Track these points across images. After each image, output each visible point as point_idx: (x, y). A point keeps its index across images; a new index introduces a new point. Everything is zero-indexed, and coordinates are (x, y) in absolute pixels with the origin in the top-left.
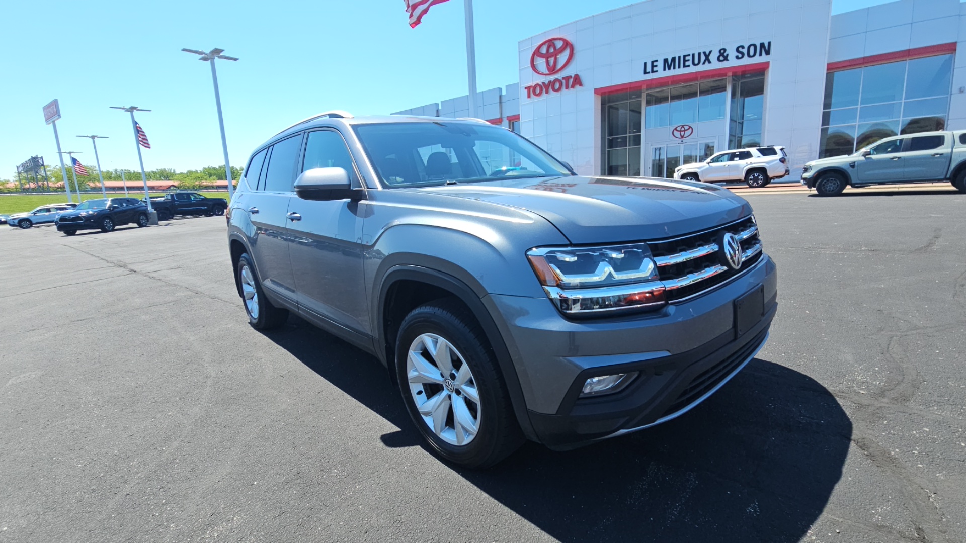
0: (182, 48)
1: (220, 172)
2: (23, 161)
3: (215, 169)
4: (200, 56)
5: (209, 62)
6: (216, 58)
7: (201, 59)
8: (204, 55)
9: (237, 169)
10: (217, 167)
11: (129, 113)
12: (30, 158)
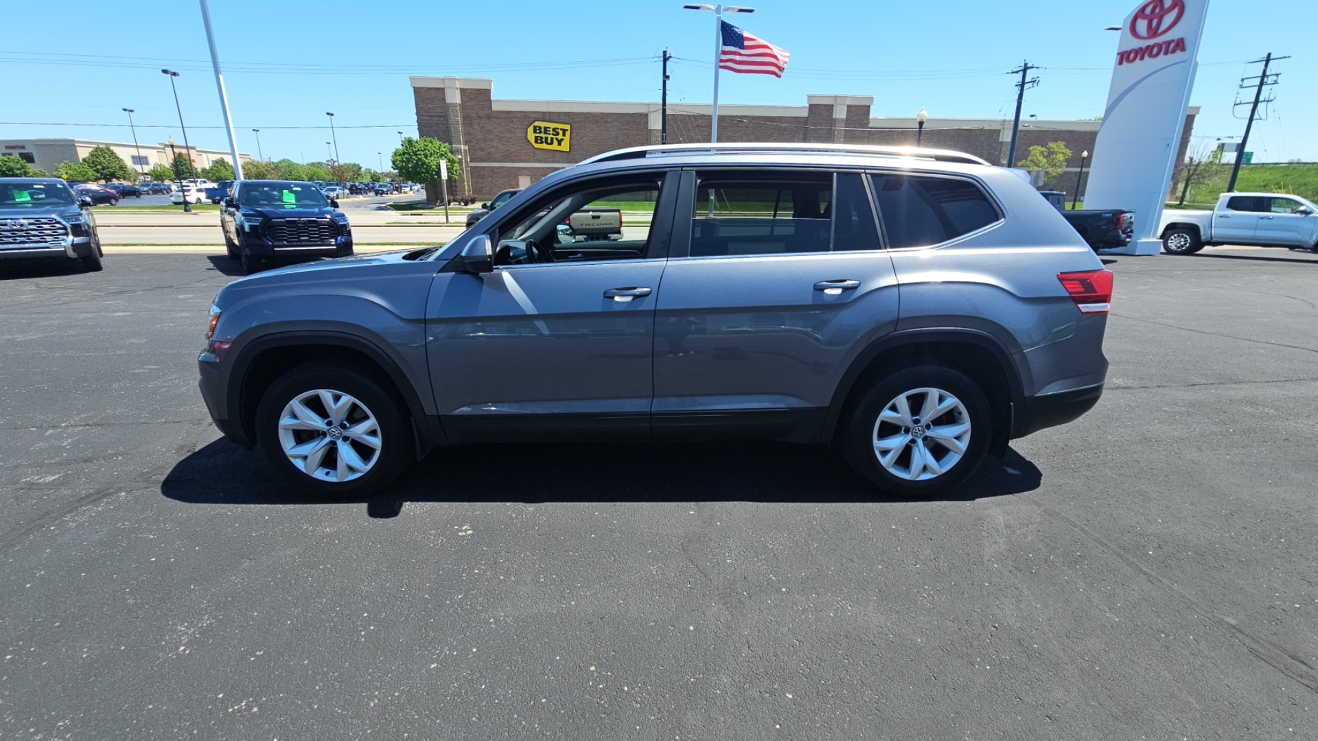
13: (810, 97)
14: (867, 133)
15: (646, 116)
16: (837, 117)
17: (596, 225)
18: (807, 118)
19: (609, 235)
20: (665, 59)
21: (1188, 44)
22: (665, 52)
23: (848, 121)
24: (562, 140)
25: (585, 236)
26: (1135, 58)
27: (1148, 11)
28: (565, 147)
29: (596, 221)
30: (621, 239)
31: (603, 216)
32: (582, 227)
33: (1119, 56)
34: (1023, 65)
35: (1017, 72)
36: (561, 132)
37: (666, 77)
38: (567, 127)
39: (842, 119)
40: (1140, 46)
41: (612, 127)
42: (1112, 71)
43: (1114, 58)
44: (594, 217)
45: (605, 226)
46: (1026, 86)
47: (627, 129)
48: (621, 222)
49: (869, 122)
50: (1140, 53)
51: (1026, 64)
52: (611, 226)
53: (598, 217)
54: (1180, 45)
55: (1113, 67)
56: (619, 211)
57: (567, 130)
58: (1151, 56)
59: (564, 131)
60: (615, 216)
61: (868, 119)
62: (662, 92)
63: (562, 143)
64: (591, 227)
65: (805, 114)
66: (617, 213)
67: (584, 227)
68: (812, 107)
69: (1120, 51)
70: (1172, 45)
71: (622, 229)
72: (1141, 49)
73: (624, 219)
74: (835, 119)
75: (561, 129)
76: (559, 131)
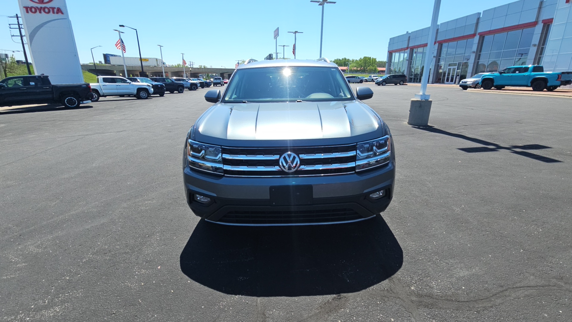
0: (310, 1)
1: (342, 62)
2: (266, 56)
3: (340, 60)
4: (319, 3)
5: (322, 6)
6: (325, 3)
7: (319, 5)
8: (320, 3)
9: (350, 61)
10: (341, 59)
11: (294, 34)
12: (269, 54)
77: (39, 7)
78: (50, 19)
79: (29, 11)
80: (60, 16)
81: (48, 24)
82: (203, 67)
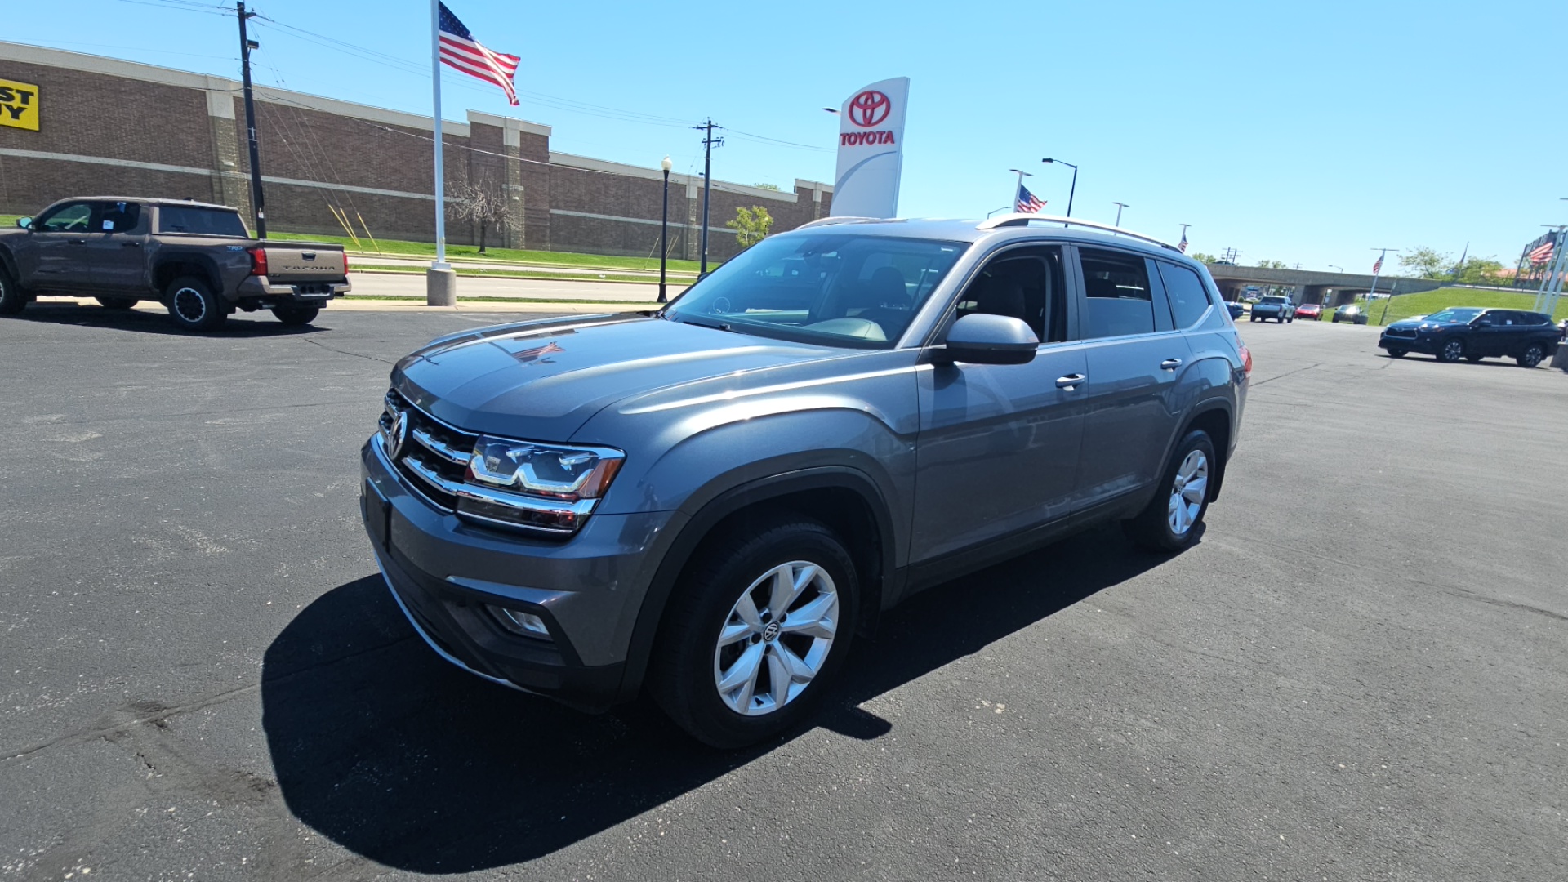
13: (470, 113)
14: (547, 169)
15: (202, 94)
16: (509, 144)
17: (309, 269)
18: (469, 139)
19: (331, 285)
20: (243, 16)
21: (896, 137)
22: (241, 6)
23: (523, 151)
24: (21, 110)
25: (295, 286)
26: (855, 142)
27: (862, 100)
28: (30, 120)
29: (309, 262)
30: (349, 291)
31: (321, 255)
32: (288, 271)
33: (842, 137)
34: (707, 122)
35: (702, 128)
36: (18, 97)
37: (247, 45)
38: (34, 89)
39: (516, 147)
40: (859, 131)
41: (132, 101)
42: (837, 151)
43: (837, 139)
44: (305, 257)
45: (323, 271)
46: (712, 145)
47: (165, 109)
48: (346, 266)
49: (549, 157)
50: (861, 138)
51: (710, 122)
52: (331, 272)
53: (312, 257)
54: (890, 137)
55: (837, 148)
56: (341, 249)
57: (32, 94)
58: (869, 142)
59: (25, 96)
60: (334, 258)
61: (548, 153)
62: (240, 64)
63: (21, 115)
64: (302, 271)
65: (466, 133)
66: (340, 252)
67: (290, 271)
68: (474, 126)
69: (843, 132)
70: (884, 136)
71: (349, 276)
72: (859, 134)
73: (350, 261)
74: (507, 146)
75: (18, 91)
76: (13, 93)
77: (862, 133)
78: (872, 155)
79: (847, 143)
80: (889, 146)
81: (865, 165)
82: (1270, 266)
